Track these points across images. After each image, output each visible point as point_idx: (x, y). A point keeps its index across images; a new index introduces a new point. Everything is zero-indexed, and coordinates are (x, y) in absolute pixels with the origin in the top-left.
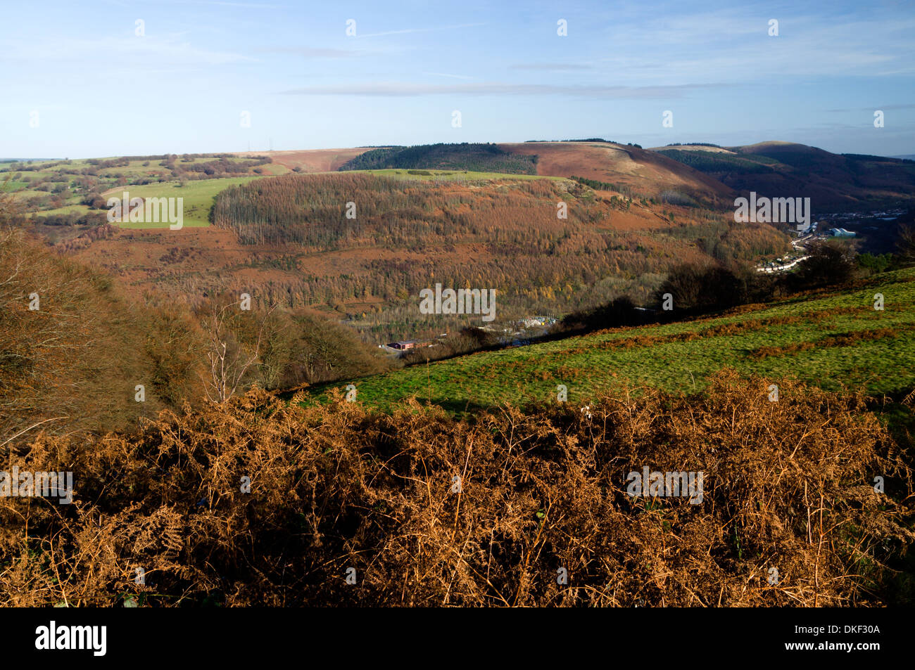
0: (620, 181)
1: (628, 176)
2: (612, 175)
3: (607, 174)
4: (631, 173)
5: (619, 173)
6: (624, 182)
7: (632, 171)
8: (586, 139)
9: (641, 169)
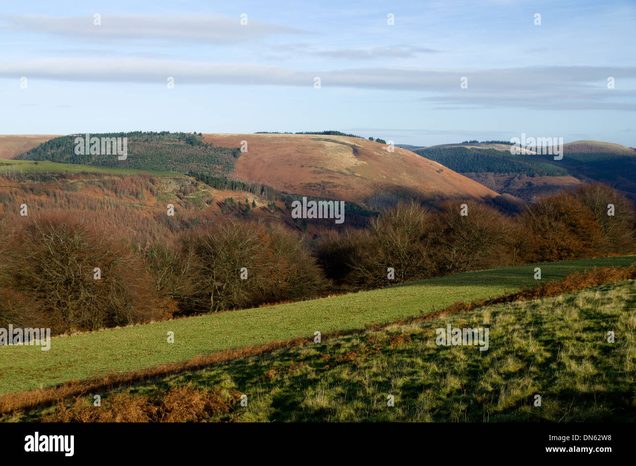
0: (327, 180)
1: (338, 175)
2: (319, 173)
3: (314, 172)
4: (344, 171)
5: (328, 171)
6: (331, 181)
7: (347, 169)
8: (299, 132)
9: (362, 166)
